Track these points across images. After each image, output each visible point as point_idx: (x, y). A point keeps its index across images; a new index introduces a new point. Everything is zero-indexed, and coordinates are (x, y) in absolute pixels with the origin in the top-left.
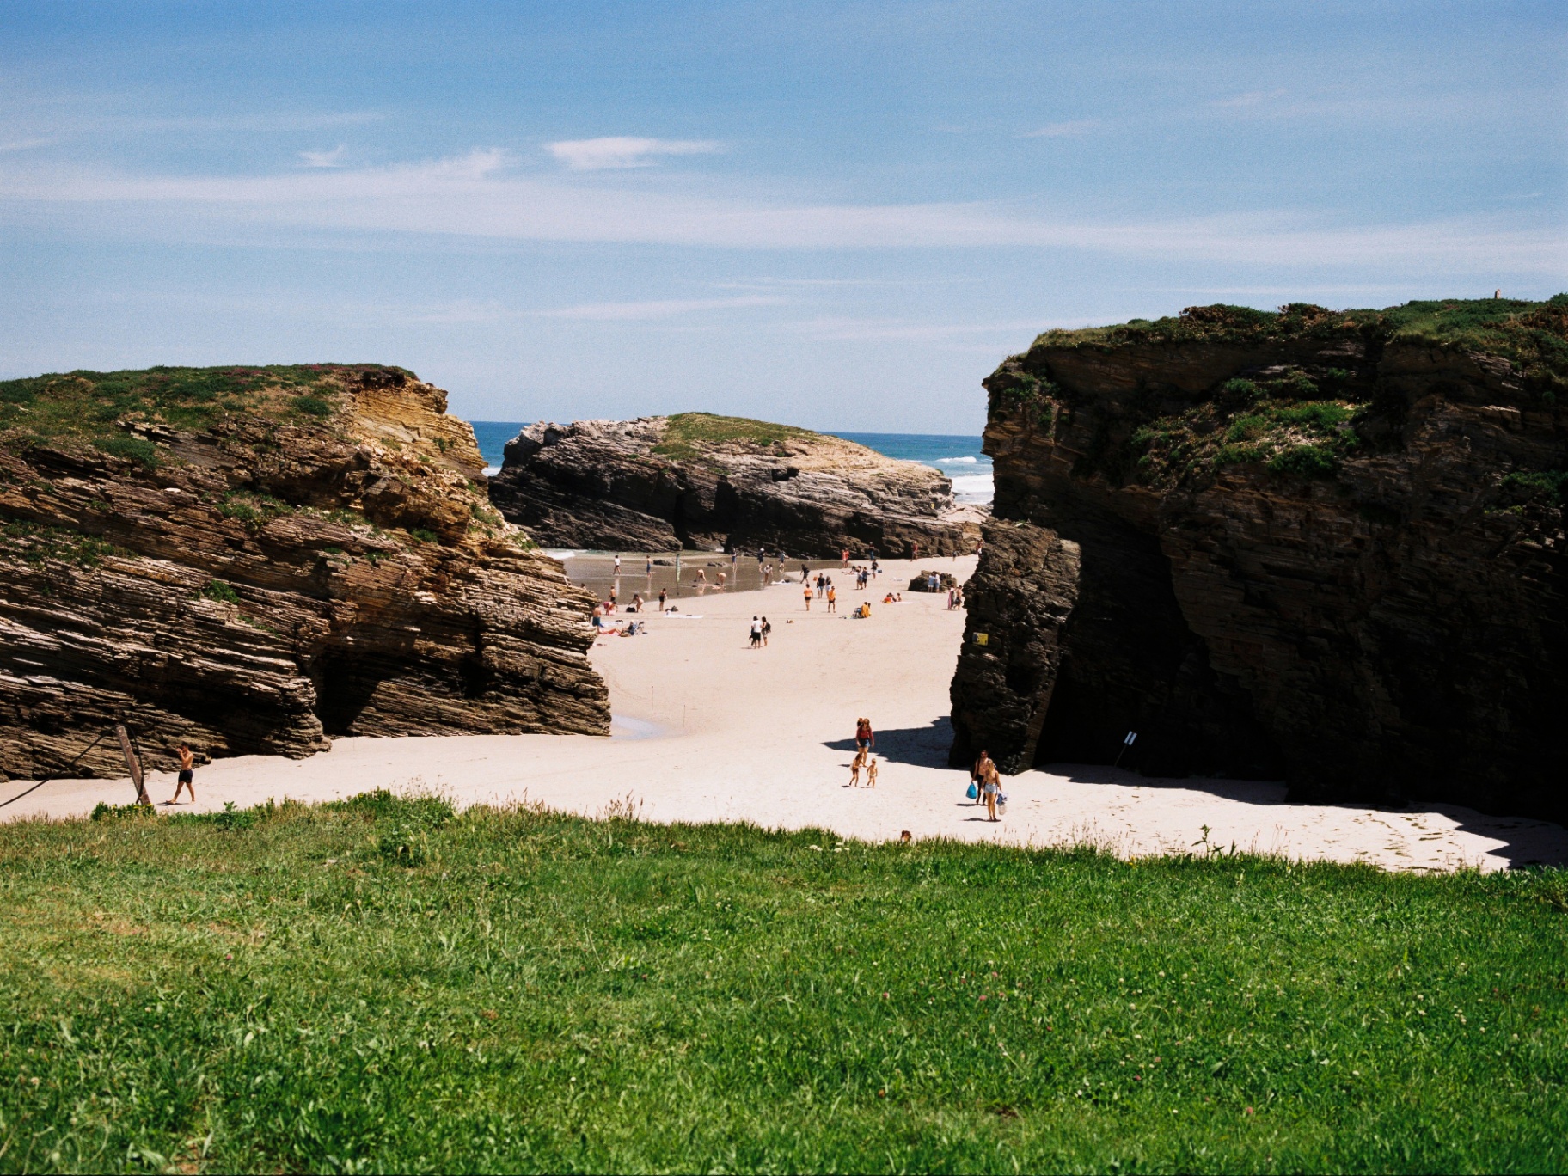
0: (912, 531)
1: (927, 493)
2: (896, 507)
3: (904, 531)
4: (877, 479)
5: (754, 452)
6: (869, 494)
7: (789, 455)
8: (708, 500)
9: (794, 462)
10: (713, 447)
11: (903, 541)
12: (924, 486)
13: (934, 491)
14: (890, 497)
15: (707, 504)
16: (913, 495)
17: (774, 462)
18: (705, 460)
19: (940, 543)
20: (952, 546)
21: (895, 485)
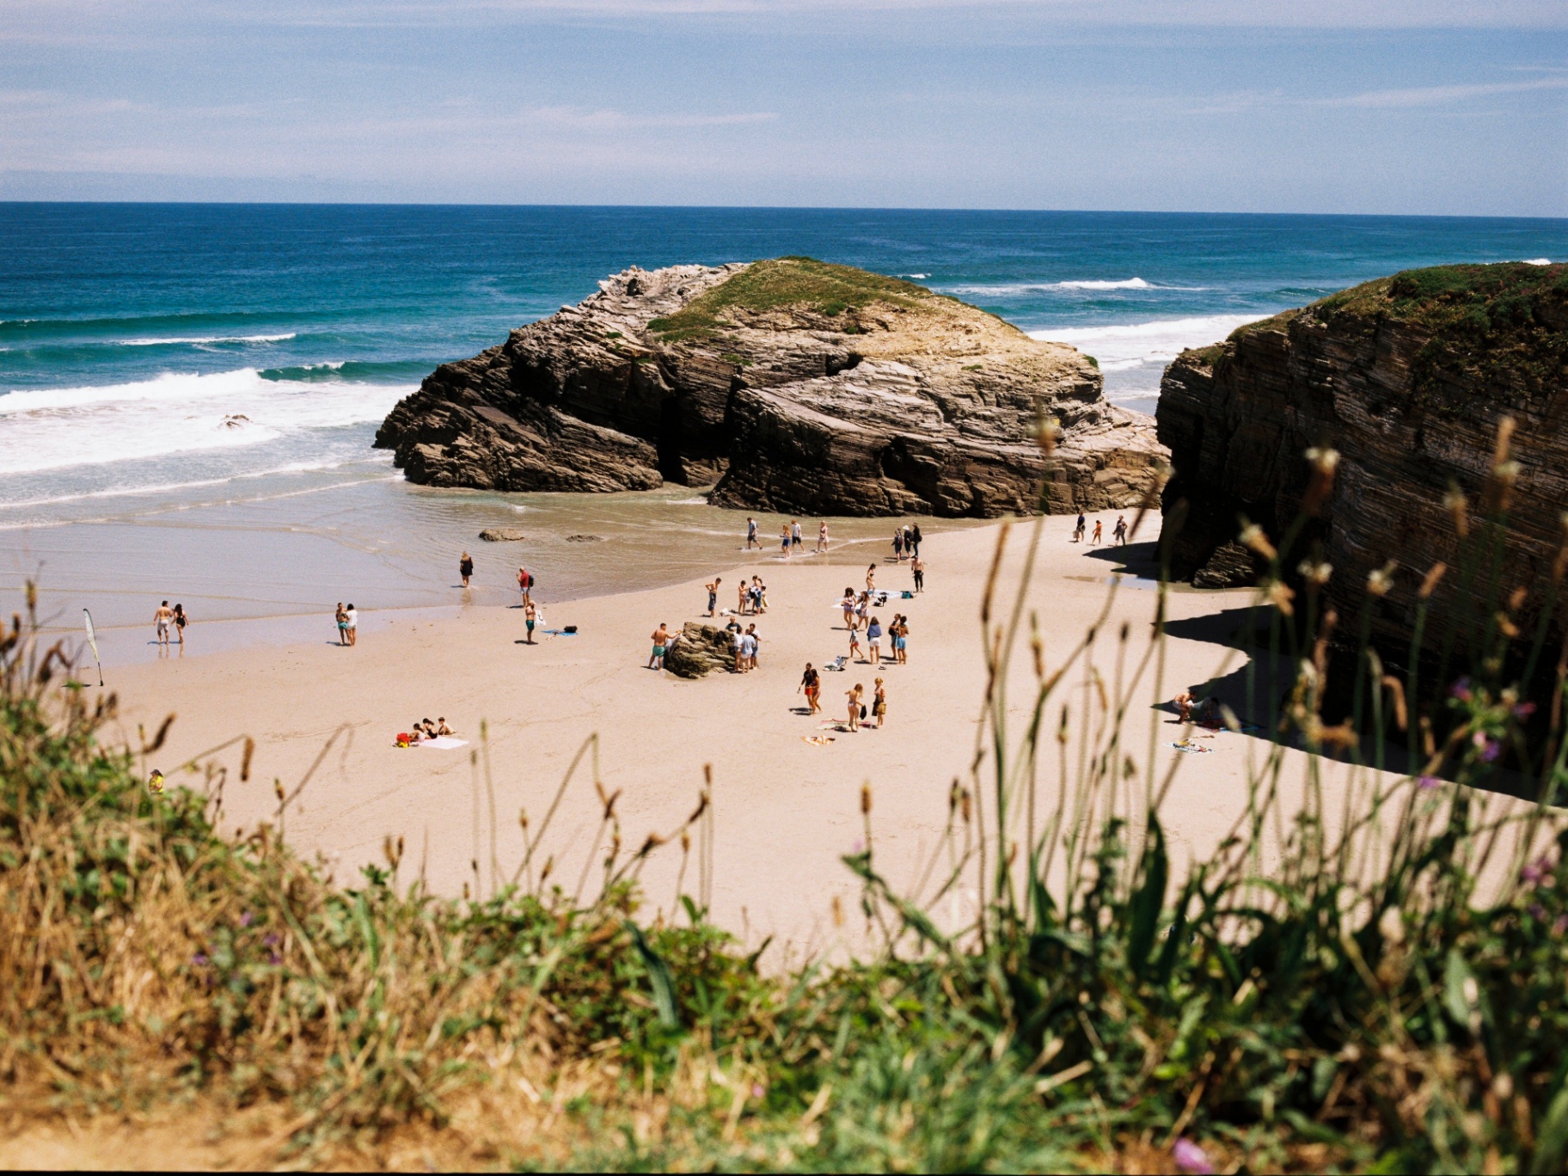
0: (995, 470)
1: (1048, 401)
2: (982, 426)
3: (982, 470)
4: (967, 375)
5: (813, 325)
6: (941, 403)
7: (863, 331)
8: (714, 406)
9: (861, 344)
10: (748, 319)
11: (973, 490)
12: (1045, 388)
13: (1062, 396)
14: (981, 409)
15: (710, 414)
16: (1020, 404)
17: (836, 342)
18: (722, 341)
19: (1047, 490)
20: (1068, 496)
21: (992, 386)
